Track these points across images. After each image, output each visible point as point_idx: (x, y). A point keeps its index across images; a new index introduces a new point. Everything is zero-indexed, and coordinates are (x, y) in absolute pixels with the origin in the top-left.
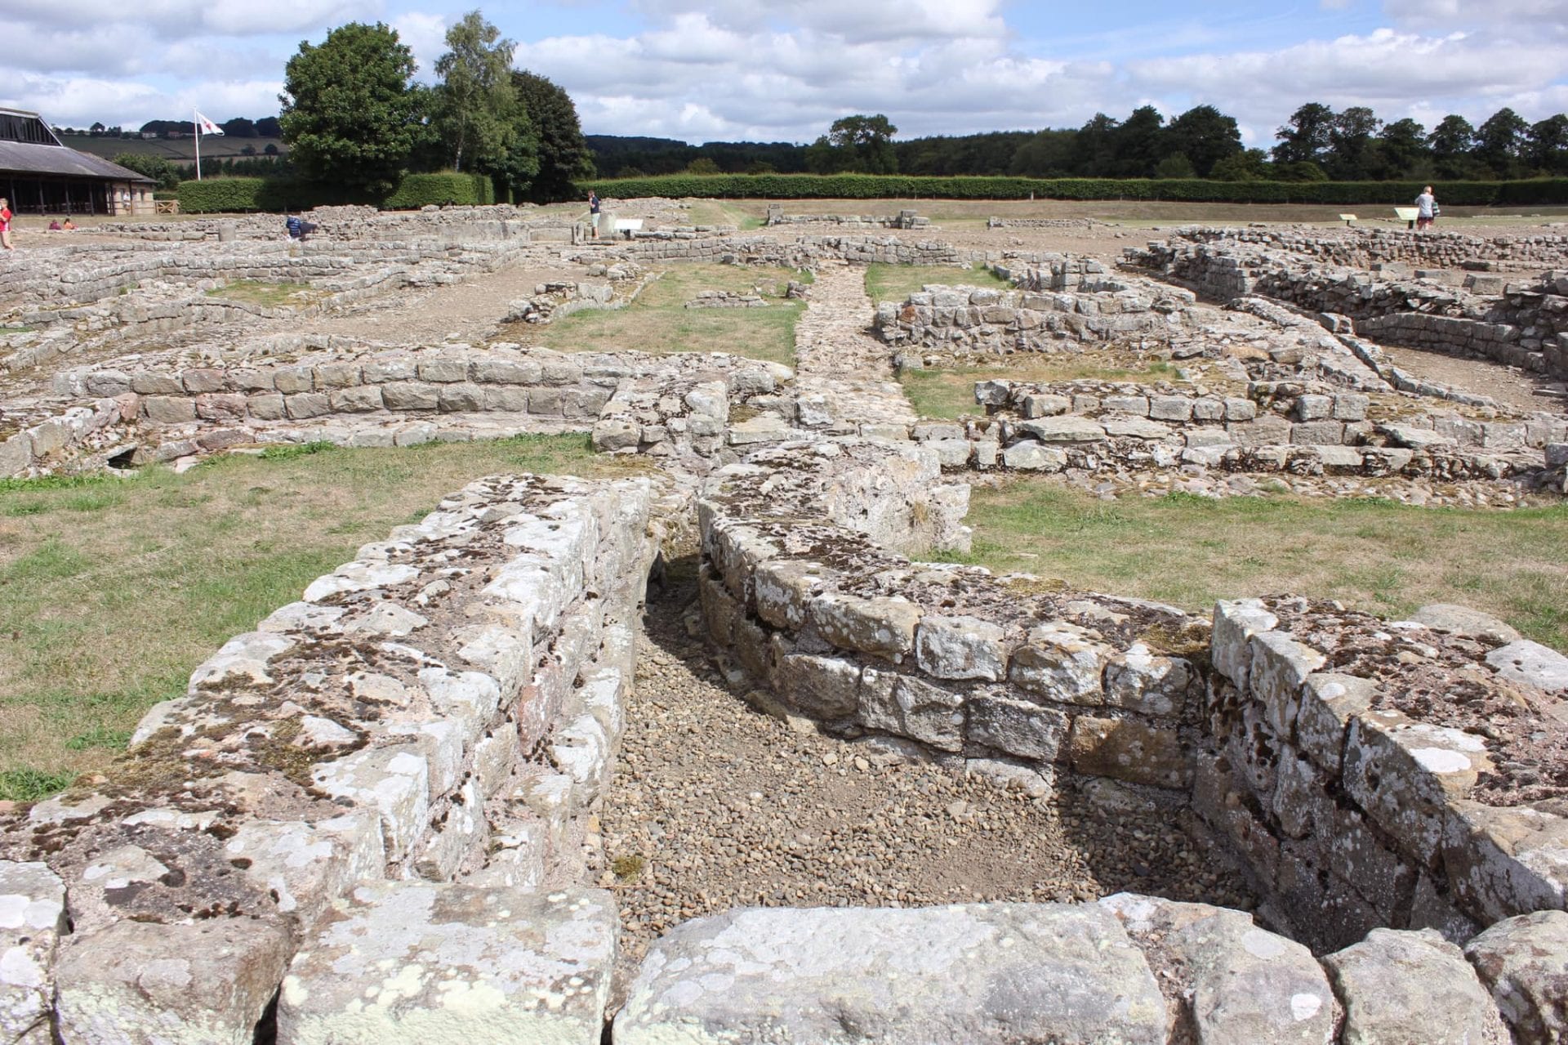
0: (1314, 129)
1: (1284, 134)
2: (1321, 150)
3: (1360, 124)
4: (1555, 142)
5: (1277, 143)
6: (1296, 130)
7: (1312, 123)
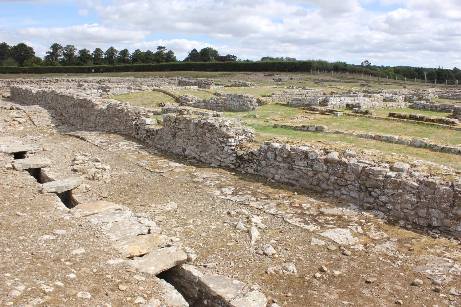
0: (57, 51)
1: (48, 52)
2: (60, 58)
3: (71, 50)
4: (126, 56)
5: (46, 55)
6: (52, 51)
7: (57, 49)
